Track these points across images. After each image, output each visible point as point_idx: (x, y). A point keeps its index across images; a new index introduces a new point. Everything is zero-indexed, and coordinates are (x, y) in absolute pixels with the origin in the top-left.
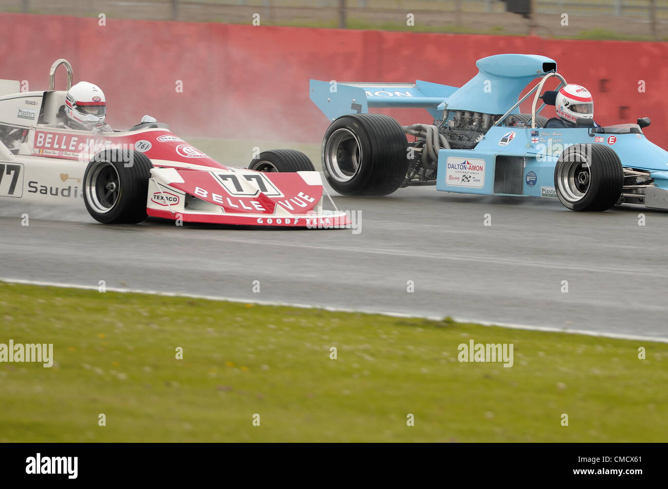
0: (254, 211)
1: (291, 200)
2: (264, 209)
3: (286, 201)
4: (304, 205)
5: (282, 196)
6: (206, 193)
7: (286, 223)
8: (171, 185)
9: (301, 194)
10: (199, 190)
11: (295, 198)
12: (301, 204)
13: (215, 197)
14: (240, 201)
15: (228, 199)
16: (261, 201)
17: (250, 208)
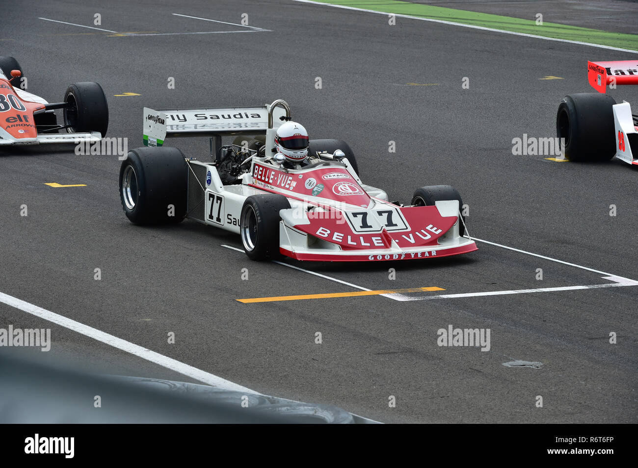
0: (373, 247)
1: (417, 233)
2: (383, 245)
3: (411, 235)
4: (429, 237)
5: (409, 229)
6: (329, 232)
7: (394, 258)
8: (296, 227)
9: (428, 228)
10: (322, 230)
11: (422, 231)
12: (425, 236)
13: (337, 237)
14: (361, 238)
15: (349, 237)
16: (384, 237)
17: (369, 245)
